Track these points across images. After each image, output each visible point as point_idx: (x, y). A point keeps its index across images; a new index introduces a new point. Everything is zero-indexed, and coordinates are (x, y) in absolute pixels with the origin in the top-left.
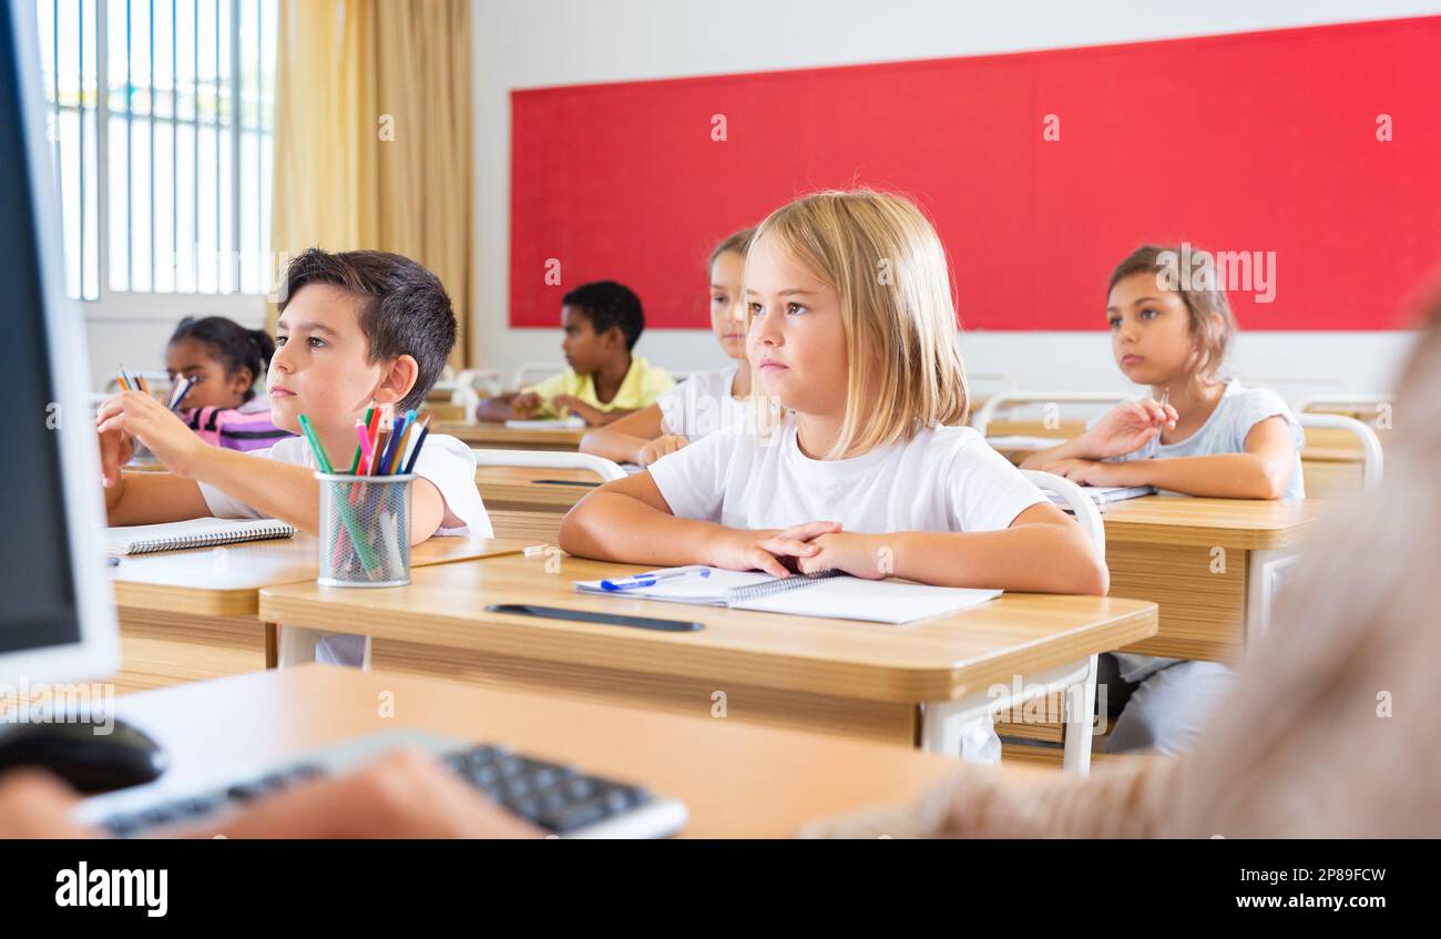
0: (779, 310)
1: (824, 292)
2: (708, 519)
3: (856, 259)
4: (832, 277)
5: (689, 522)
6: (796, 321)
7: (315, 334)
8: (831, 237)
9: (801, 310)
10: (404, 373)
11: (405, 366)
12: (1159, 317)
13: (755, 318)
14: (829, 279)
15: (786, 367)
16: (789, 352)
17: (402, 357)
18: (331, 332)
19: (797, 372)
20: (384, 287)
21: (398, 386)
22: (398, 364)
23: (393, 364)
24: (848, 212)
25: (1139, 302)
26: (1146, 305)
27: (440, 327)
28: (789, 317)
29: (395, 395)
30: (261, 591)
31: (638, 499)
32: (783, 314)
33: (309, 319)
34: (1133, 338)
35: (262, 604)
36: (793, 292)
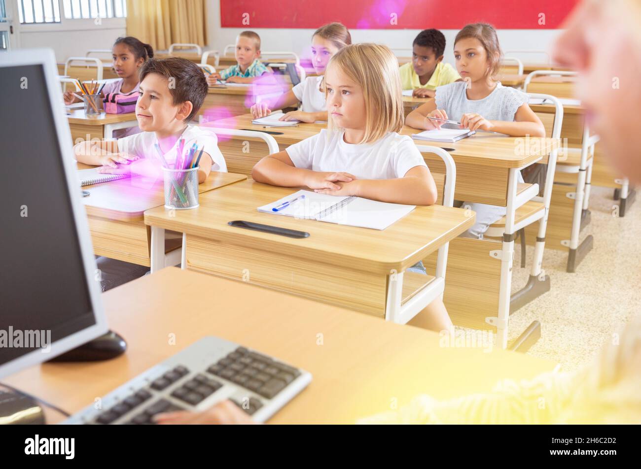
0: (339, 92)
1: (357, 87)
2: (307, 168)
3: (368, 73)
4: (360, 82)
5: (300, 169)
6: (346, 98)
7: (153, 94)
8: (359, 66)
9: (347, 93)
10: (187, 108)
11: (188, 105)
12: (476, 56)
13: (329, 94)
14: (358, 82)
15: (342, 115)
16: (343, 110)
17: (187, 102)
18: (158, 94)
19: (346, 117)
20: (179, 76)
21: (185, 112)
22: (185, 104)
23: (183, 105)
24: (363, 53)
25: (467, 50)
26: (470, 51)
27: (201, 90)
28: (343, 95)
29: (184, 116)
30: (144, 213)
31: (282, 161)
32: (340, 94)
33: (151, 88)
34: (465, 64)
35: (145, 218)
36: (345, 86)
